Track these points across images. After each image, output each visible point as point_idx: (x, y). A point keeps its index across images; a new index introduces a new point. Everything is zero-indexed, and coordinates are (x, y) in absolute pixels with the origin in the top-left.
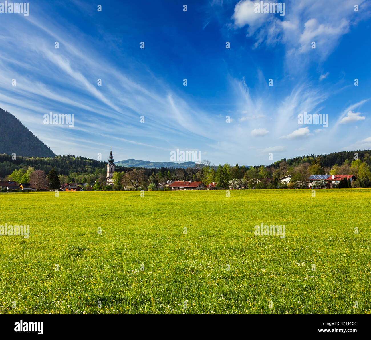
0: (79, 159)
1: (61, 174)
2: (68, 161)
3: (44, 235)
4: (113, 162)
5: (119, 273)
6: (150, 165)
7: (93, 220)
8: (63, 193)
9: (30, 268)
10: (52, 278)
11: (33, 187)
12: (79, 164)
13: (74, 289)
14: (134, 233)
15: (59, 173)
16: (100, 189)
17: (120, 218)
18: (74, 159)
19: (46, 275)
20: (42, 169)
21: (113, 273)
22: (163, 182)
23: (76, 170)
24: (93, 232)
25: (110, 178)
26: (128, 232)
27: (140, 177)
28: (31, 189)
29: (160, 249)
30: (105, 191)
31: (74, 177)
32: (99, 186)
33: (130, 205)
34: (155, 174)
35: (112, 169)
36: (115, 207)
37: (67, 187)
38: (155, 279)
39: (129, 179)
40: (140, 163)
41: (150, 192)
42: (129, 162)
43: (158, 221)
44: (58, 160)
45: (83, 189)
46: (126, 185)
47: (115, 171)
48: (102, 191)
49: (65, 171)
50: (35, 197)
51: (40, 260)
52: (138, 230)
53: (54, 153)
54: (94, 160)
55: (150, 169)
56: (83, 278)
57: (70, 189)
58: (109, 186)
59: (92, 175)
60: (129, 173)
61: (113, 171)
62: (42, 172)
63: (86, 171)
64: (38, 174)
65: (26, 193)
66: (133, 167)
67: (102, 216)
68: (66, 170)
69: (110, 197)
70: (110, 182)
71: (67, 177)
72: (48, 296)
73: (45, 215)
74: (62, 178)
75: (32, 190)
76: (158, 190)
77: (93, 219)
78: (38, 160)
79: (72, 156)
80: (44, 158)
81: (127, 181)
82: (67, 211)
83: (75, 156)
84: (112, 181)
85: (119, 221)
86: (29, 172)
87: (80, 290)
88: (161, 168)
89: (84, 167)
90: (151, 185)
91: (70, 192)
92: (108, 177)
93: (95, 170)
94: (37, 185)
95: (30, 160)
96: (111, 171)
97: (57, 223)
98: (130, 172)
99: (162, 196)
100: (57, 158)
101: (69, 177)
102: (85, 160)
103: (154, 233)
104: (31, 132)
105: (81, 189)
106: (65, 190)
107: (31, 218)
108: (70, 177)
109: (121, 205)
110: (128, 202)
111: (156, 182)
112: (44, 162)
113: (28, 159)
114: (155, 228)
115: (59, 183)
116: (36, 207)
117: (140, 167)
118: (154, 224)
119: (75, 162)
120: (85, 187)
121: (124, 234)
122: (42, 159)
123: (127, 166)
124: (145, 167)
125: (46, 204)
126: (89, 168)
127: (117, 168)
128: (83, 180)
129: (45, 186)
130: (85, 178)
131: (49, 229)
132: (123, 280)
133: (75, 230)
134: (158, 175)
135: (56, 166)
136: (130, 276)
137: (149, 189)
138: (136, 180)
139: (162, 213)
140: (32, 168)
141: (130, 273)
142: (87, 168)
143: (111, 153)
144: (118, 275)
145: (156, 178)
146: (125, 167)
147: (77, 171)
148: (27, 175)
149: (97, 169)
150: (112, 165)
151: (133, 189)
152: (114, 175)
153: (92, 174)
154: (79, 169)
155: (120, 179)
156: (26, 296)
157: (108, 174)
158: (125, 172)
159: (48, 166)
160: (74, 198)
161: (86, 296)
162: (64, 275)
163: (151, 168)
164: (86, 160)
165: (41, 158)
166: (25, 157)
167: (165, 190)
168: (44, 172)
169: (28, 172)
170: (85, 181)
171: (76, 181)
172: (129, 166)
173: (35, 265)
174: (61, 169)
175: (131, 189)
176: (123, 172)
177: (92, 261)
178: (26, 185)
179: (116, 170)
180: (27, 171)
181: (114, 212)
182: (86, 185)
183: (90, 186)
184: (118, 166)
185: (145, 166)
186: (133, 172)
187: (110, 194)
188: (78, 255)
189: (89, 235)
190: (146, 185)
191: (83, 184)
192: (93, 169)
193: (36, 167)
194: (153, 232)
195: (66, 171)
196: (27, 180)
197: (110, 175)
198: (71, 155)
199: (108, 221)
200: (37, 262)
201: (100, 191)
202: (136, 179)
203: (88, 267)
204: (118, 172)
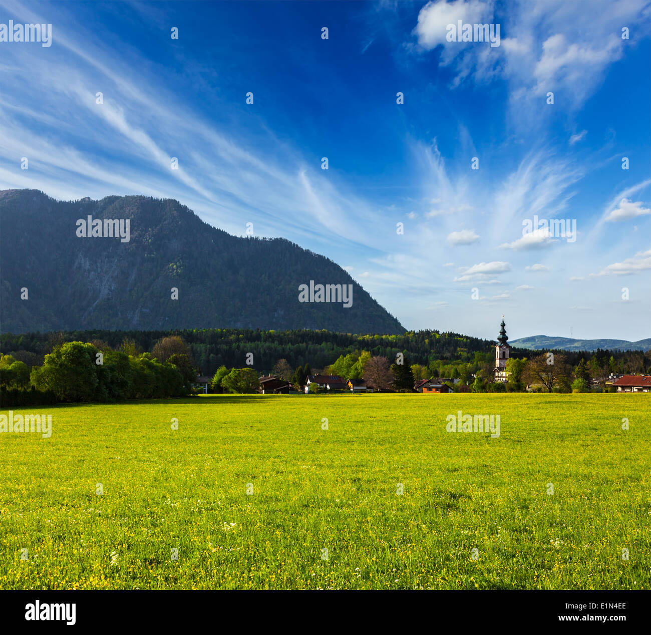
0: (447, 337)
1: (415, 363)
2: (427, 341)
3: (390, 469)
4: (507, 341)
5: (526, 544)
6: (576, 344)
7: (471, 445)
8: (419, 396)
9: (370, 524)
10: (409, 545)
11: (368, 386)
12: (447, 345)
13: (448, 567)
14: (549, 472)
15: (412, 362)
16: (483, 389)
17: (521, 441)
18: (437, 336)
19: (398, 539)
20: (384, 354)
21: (514, 541)
22: (600, 376)
23: (442, 356)
24: (473, 465)
25: (501, 369)
26: (536, 467)
27: (556, 368)
28: (365, 388)
29: (602, 503)
30: (492, 394)
31: (437, 369)
32: (480, 384)
33: (539, 420)
34: (585, 363)
35: (504, 353)
36: (510, 421)
37: (426, 385)
38: (595, 559)
39: (536, 372)
40: (556, 342)
41: (576, 396)
42: (537, 340)
43: (593, 451)
44: (410, 338)
45: (453, 390)
46: (530, 383)
47: (510, 357)
48: (487, 392)
49: (421, 357)
50: (371, 402)
51: (386, 512)
52: (555, 465)
53: (403, 328)
54: (472, 338)
55: (575, 353)
56: (462, 549)
57: (430, 389)
58: (499, 384)
59: (469, 365)
60: (536, 361)
61: (506, 357)
62: (384, 359)
63: (458, 357)
64: (377, 363)
65: (357, 395)
66: (544, 349)
67: (486, 437)
68: (424, 355)
69: (501, 403)
70: (501, 377)
71: (425, 368)
72: (405, 577)
73: (389, 434)
74: (417, 371)
75: (368, 390)
76: (590, 393)
77: (472, 443)
78: (378, 339)
79: (433, 332)
80: (387, 336)
81: (532, 376)
82: (425, 427)
83: (439, 332)
84: (504, 375)
85: (519, 447)
86: (362, 359)
87: (458, 570)
88: (596, 350)
89: (455, 350)
90: (578, 382)
91: (431, 394)
92: (498, 368)
93: (473, 355)
94: (375, 382)
95: (364, 339)
96: (503, 358)
97: (410, 447)
98: (539, 358)
99: (600, 402)
100: (409, 335)
101: (428, 368)
102: (456, 338)
103: (586, 472)
104: (367, 293)
105: (450, 390)
106: (422, 390)
107: (367, 439)
108: (431, 369)
109: (522, 419)
110: (535, 413)
111: (587, 377)
112: (387, 343)
113: (360, 338)
114: (588, 463)
115: (412, 379)
116: (375, 419)
117: (556, 350)
118: (585, 456)
119: (438, 341)
120: (456, 386)
121: (529, 472)
122: (384, 337)
123: (532, 348)
124: (566, 350)
125: (390, 415)
126: (462, 352)
127: (513, 352)
128: (452, 374)
129: (388, 383)
130: (456, 370)
131: (396, 458)
132: (535, 556)
133: (441, 461)
134: (592, 365)
135: (407, 350)
136: (548, 550)
137: (574, 390)
138: (549, 374)
139: (600, 435)
140: (367, 353)
141: (548, 544)
142: (459, 353)
143: (503, 325)
144: (526, 548)
145: (588, 370)
146: (528, 350)
147: (442, 358)
148: (359, 364)
149: (477, 354)
150: (504, 347)
151: (543, 390)
152: (508, 365)
153: (468, 362)
154: (447, 354)
155: (519, 372)
156: (368, 573)
157: (497, 362)
158: (529, 359)
159: (393, 349)
160: (438, 405)
161: (471, 581)
162: (429, 541)
163: (577, 351)
164: (459, 338)
165: (382, 335)
166: (356, 335)
167: (604, 391)
168: (387, 359)
169: (360, 361)
170: (457, 374)
171: (442, 375)
172: (535, 347)
173: (377, 520)
174: (415, 354)
175: (539, 390)
176: (525, 359)
177: (475, 518)
178: (357, 381)
179: (511, 355)
180: (360, 358)
181: (510, 432)
182: (458, 382)
183: (466, 383)
184: (515, 348)
185: (567, 348)
186: (543, 358)
187: (502, 398)
188: (449, 506)
189: (465, 472)
190: (568, 383)
191: (452, 381)
192: (470, 354)
193: (373, 351)
194: (583, 470)
195: (424, 358)
196: (360, 373)
197: (500, 364)
198: (432, 329)
199: (498, 448)
200: (380, 514)
201: (483, 392)
202: (548, 372)
203: (469, 528)
204: (515, 358)
